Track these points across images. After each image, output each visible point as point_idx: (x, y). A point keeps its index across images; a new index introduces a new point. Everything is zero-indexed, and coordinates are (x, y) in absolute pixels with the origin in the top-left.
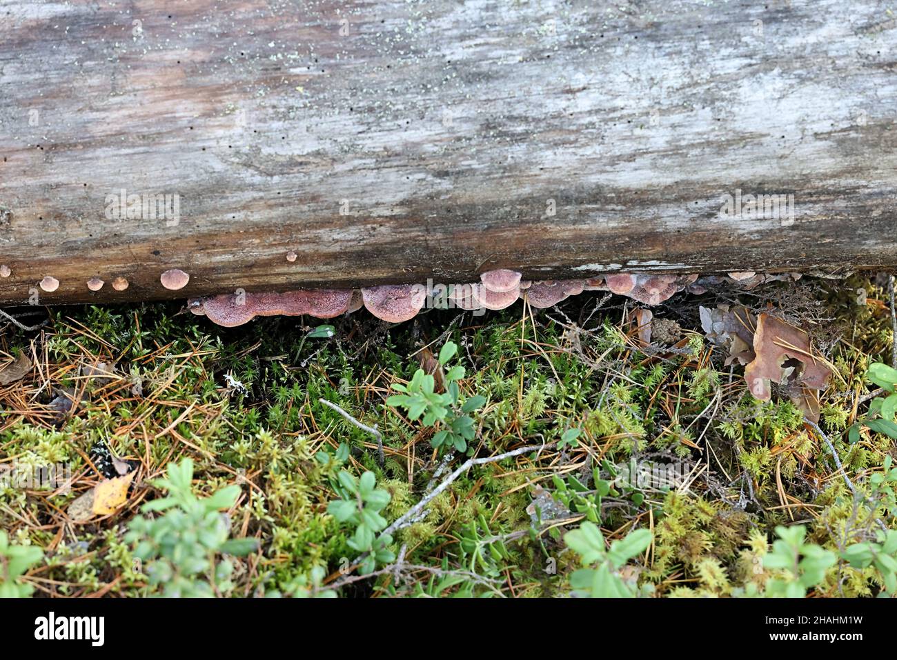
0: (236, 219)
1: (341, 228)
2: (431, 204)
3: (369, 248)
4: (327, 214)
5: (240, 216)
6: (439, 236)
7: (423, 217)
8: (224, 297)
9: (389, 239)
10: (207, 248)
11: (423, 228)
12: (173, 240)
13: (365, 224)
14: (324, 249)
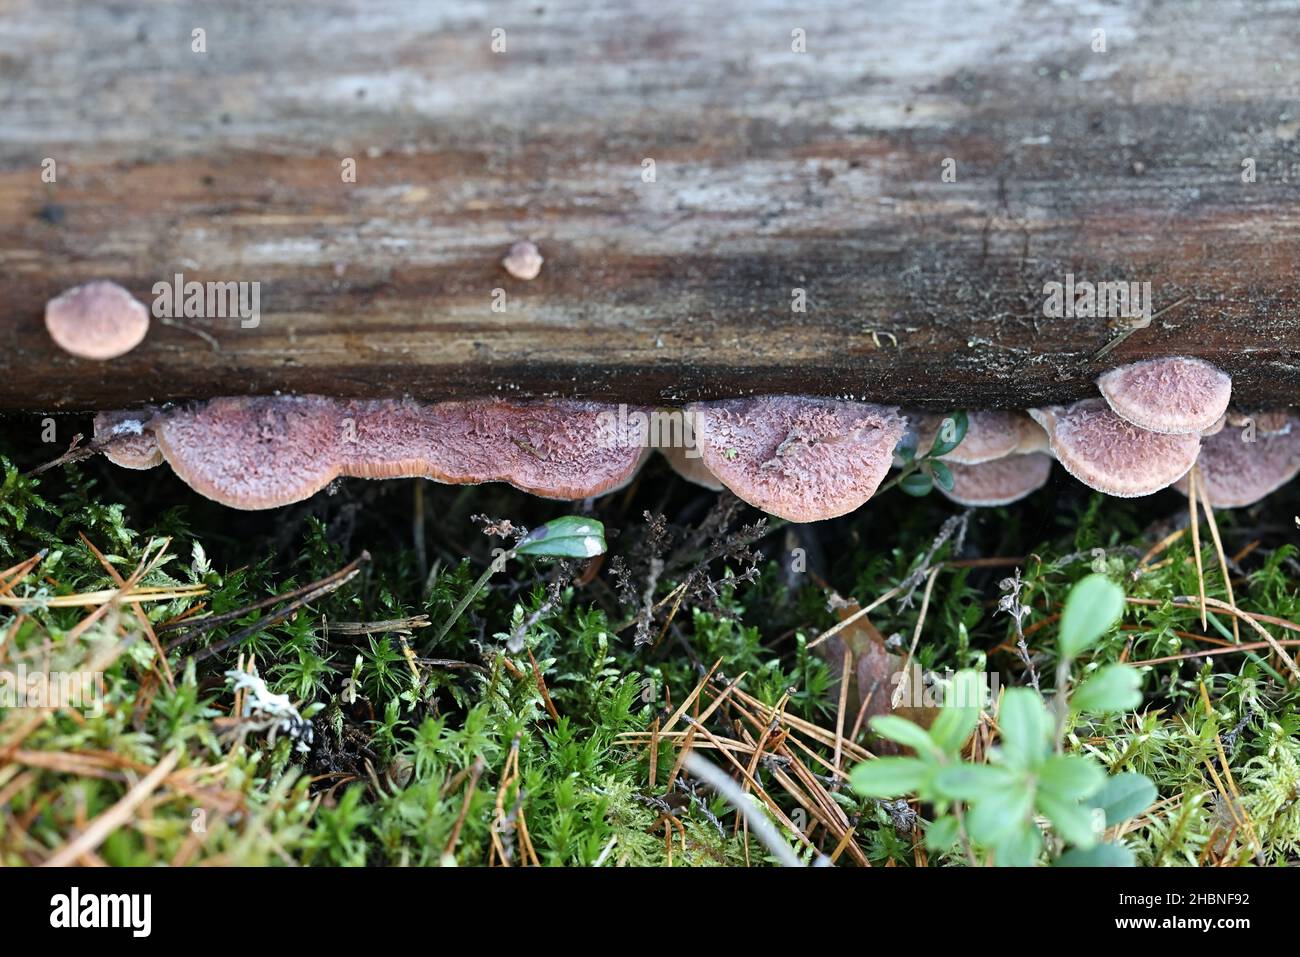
0: (371, 99)
1: (718, 165)
2: (1045, 92)
3: (791, 248)
4: (685, 105)
5: (383, 89)
6: (1035, 216)
7: (1006, 139)
8: (235, 405)
9: (865, 220)
10: (238, 210)
11: (989, 185)
12: (121, 167)
13: (802, 157)
14: (641, 241)
